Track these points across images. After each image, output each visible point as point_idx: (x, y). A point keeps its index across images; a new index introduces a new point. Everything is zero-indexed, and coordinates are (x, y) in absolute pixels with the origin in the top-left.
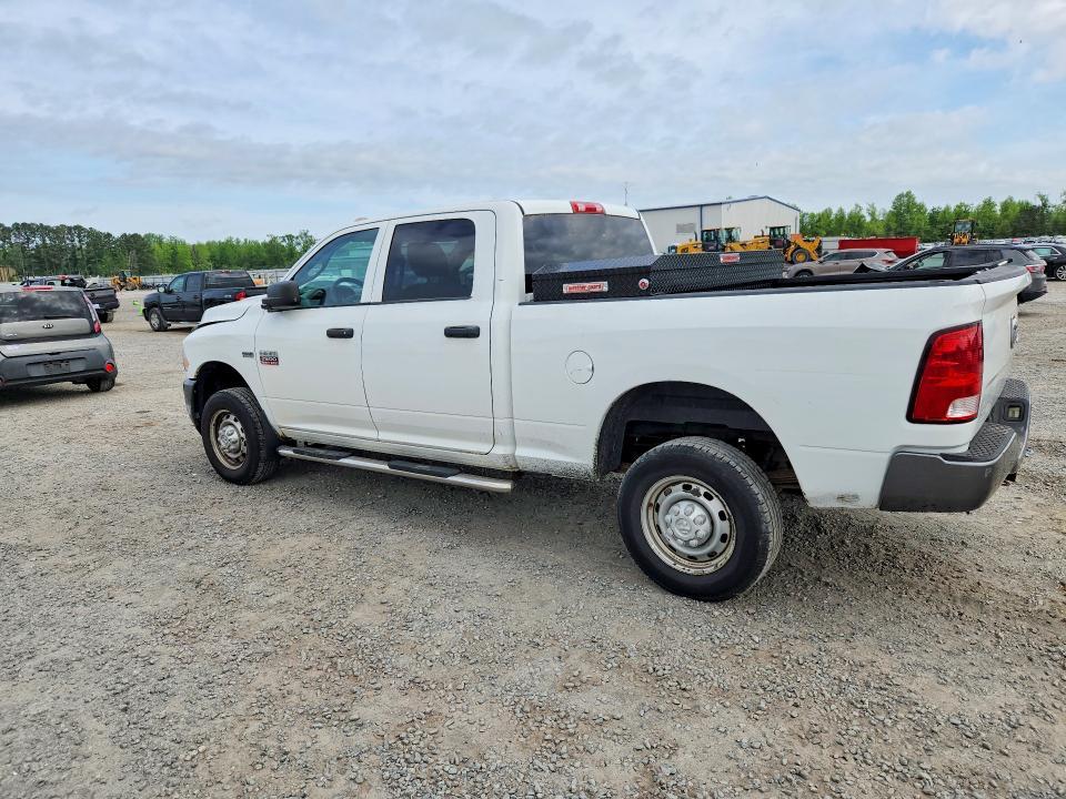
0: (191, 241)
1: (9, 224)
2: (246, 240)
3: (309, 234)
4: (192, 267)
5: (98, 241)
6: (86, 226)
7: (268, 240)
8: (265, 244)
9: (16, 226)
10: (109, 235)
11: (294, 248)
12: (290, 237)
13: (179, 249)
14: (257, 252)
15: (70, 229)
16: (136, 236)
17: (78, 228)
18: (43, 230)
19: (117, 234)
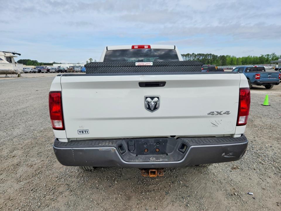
0: (237, 57)
1: (196, 54)
2: (254, 56)
3: (275, 54)
4: (236, 64)
5: (215, 57)
6: (212, 54)
7: (261, 56)
8: (259, 57)
9: (198, 54)
10: (217, 56)
11: (269, 58)
12: (268, 55)
13: (233, 59)
14: (256, 59)
15: (209, 54)
16: (223, 56)
17: (211, 54)
18: (203, 55)
19: (219, 56)
